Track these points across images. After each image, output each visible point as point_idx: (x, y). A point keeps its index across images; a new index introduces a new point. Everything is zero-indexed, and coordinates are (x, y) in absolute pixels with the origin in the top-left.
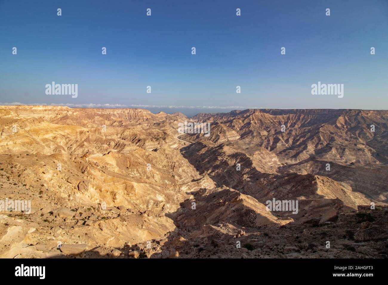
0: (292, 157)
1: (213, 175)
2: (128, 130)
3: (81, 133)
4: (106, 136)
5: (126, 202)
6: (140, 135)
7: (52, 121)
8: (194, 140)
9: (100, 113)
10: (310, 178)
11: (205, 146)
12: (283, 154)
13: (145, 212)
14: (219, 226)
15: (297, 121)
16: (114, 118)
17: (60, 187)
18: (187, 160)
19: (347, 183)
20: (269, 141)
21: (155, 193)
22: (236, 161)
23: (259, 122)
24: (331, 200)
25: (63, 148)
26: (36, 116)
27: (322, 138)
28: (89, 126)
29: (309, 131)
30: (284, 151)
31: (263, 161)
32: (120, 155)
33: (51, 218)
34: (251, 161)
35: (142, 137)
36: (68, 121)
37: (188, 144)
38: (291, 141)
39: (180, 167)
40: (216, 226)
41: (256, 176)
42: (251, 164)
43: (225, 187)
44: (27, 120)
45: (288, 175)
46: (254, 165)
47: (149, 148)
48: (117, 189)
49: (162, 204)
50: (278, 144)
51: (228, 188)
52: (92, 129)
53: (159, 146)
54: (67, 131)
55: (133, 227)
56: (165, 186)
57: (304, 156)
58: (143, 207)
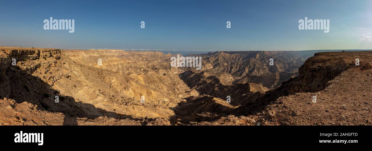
0: (239, 76)
1: (198, 89)
2: (151, 63)
3: (128, 63)
4: (139, 65)
5: (147, 100)
6: (156, 66)
7: (117, 57)
8: (187, 70)
9: (137, 54)
10: (247, 84)
11: (193, 73)
12: (235, 74)
13: (157, 106)
14: (201, 114)
15: (241, 57)
16: (144, 56)
17: (118, 86)
18: (183, 81)
19: (261, 84)
20: (228, 68)
21: (164, 97)
22: (211, 81)
23: (223, 58)
24: (256, 92)
25: (120, 69)
26: (112, 54)
27: (251, 65)
28: (132, 60)
29: (246, 62)
30: (235, 73)
31: (225, 79)
32: (146, 76)
33: (113, 98)
34: (219, 80)
35: (158, 67)
36: (124, 57)
37: (183, 71)
38: (238, 68)
39: (178, 85)
40: (200, 114)
41: (221, 87)
42: (219, 81)
43: (205, 95)
44: (109, 56)
45: (237, 85)
46: (221, 82)
47: (161, 73)
48: (143, 92)
49: (167, 103)
50: (232, 70)
51: (207, 95)
52: (133, 62)
53: (166, 72)
54: (123, 62)
55: (150, 111)
56: (169, 94)
57: (244, 74)
58: (156, 103)
